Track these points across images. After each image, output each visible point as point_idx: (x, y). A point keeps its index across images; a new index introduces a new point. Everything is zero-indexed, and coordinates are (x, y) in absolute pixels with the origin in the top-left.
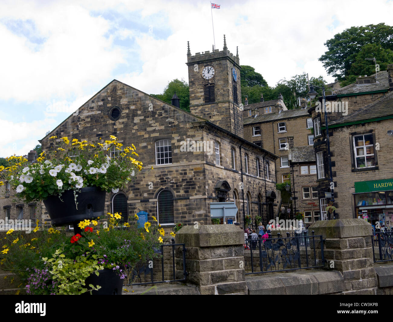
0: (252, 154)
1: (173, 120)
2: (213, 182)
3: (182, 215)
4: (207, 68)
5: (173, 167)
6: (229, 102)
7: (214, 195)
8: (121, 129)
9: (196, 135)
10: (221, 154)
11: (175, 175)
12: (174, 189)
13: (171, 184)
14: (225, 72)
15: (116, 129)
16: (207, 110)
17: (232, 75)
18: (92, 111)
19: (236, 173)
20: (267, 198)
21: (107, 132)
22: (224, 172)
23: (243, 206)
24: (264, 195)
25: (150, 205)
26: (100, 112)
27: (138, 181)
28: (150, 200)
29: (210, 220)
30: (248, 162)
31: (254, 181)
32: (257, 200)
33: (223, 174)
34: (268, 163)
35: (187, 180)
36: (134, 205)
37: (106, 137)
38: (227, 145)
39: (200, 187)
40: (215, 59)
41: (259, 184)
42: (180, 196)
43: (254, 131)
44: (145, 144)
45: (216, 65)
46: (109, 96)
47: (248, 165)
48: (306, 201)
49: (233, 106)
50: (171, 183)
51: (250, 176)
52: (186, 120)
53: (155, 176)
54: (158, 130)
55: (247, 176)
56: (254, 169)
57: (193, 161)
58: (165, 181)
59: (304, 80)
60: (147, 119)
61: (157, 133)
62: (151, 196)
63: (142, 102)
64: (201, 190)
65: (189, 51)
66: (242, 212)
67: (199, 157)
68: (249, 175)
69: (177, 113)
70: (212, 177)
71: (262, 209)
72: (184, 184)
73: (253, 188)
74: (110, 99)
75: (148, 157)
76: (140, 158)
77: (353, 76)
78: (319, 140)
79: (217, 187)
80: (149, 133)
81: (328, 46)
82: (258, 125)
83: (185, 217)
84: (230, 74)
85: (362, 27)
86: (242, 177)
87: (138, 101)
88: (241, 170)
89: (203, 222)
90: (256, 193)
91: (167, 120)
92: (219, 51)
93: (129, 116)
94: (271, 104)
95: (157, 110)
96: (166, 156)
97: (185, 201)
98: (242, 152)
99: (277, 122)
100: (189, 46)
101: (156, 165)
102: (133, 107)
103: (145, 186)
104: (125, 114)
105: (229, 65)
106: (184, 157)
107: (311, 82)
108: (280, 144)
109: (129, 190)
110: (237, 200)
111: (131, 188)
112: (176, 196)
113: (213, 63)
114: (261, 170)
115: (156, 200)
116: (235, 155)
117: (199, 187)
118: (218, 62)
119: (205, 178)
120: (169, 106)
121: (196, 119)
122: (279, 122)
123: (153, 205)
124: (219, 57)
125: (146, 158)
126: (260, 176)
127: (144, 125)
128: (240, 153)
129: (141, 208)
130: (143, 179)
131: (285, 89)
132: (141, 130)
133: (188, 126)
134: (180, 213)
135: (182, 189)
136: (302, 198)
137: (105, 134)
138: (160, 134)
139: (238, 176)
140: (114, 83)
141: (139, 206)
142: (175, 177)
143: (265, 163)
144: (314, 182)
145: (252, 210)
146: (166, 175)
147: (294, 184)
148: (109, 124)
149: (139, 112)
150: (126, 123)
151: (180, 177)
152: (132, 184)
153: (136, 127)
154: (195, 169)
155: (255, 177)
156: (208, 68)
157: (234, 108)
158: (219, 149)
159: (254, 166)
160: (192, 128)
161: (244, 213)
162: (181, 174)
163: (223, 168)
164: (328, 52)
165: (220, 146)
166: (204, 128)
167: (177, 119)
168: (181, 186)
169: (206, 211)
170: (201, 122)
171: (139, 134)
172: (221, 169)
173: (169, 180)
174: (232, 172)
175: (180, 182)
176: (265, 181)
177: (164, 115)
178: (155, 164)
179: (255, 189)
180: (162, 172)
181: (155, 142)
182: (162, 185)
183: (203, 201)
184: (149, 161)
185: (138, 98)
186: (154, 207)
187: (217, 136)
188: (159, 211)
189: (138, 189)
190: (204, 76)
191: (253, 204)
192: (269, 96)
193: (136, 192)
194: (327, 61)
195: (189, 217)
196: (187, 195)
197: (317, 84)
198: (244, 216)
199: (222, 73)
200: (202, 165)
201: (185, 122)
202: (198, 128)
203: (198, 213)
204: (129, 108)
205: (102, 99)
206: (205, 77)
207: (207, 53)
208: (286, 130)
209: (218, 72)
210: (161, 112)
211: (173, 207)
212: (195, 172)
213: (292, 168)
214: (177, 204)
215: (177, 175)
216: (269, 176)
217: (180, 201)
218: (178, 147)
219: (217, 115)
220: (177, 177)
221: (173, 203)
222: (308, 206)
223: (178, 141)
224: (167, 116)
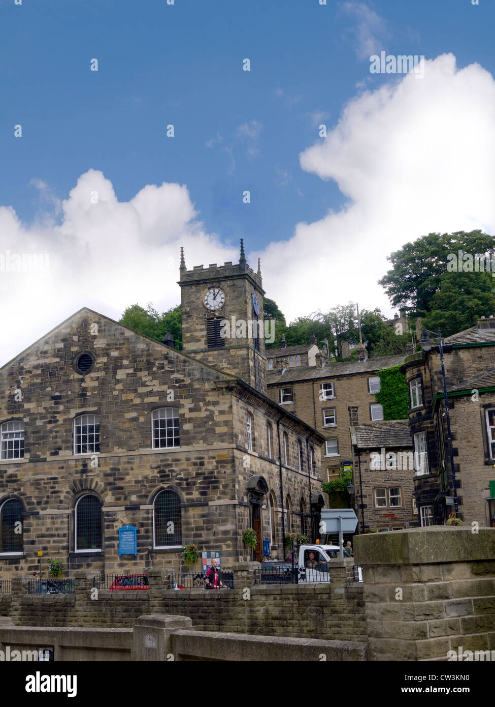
0: (292, 433)
1: (182, 376)
2: (245, 479)
3: (195, 532)
4: (212, 291)
5: (179, 453)
6: (248, 348)
7: (246, 500)
8: (94, 389)
9: (221, 402)
10: (253, 433)
11: (185, 467)
12: (183, 489)
13: (178, 481)
14: (241, 299)
15: (86, 388)
16: (210, 359)
17: (252, 304)
18: (44, 357)
19: (274, 463)
20: (312, 505)
21: (70, 393)
22: (258, 461)
23: (283, 518)
24: (308, 500)
25: (140, 515)
26: (58, 360)
27: (121, 475)
28: (142, 507)
29: (241, 541)
30: (288, 446)
31: (295, 477)
32: (299, 508)
33: (256, 464)
34: (312, 448)
35: (205, 474)
36: (114, 515)
37: (68, 401)
38: (261, 418)
39: (225, 486)
40: (227, 278)
41: (301, 483)
42: (192, 500)
43: (282, 395)
44: (133, 414)
45: (228, 287)
46: (74, 334)
47: (288, 450)
48: (380, 510)
49: (253, 354)
50: (177, 479)
51: (290, 470)
52: (205, 376)
53: (151, 468)
54: (158, 392)
55: (287, 469)
56: (295, 458)
57: (215, 443)
58: (168, 476)
59: (351, 315)
60: (139, 374)
61: (155, 396)
62: (143, 500)
63: (131, 345)
64: (228, 490)
65: (183, 262)
66: (280, 528)
67: (225, 437)
68: (289, 467)
69: (189, 365)
70: (243, 471)
71: (306, 523)
72: (199, 481)
73: (295, 489)
74: (75, 338)
75: (140, 436)
76: (125, 437)
77: (438, 311)
78: (419, 414)
79: (250, 487)
80: (142, 396)
81: (393, 262)
82: (288, 386)
83: (200, 536)
84: (249, 302)
85: (446, 234)
86: (281, 471)
87: (124, 344)
88: (280, 458)
89: (231, 544)
90: (298, 497)
91: (172, 377)
92: (233, 265)
93: (108, 368)
94: (299, 352)
95: (156, 359)
96: (170, 434)
97: (201, 508)
98: (280, 431)
99: (320, 382)
100: (182, 255)
101: (153, 449)
102: (115, 354)
103: (133, 484)
104: (102, 365)
105: (249, 287)
106: (200, 436)
107: (362, 317)
108: (325, 418)
109: (105, 489)
110: (274, 508)
111: (109, 487)
112: (185, 500)
113: (223, 283)
114: (305, 459)
115: (152, 507)
116: (272, 434)
117: (223, 486)
118: (231, 282)
119: (234, 471)
120: (176, 354)
121: (221, 375)
122: (323, 382)
123: (146, 516)
124: (232, 275)
125: (135, 436)
126: (302, 470)
127: (134, 384)
128: (278, 432)
129: (126, 521)
130: (131, 472)
131: (320, 328)
132: (129, 392)
133: (207, 386)
134: (192, 529)
135: (197, 490)
136: (374, 507)
137: (67, 396)
138: (160, 399)
139: (275, 470)
140: (83, 314)
141: (123, 518)
142: (184, 470)
143: (309, 448)
144: (393, 480)
145: (293, 526)
146: (170, 465)
147: (361, 484)
148: (74, 380)
149: (125, 362)
150: (103, 379)
151: (193, 470)
152: (111, 479)
153: (119, 386)
154: (218, 456)
155: (297, 471)
156: (214, 292)
157: (254, 358)
158: (250, 424)
159: (295, 453)
160: (213, 390)
161: (283, 530)
162: (195, 464)
163: (257, 455)
164: (393, 271)
165: (253, 419)
166: (233, 390)
167: (189, 375)
168: (195, 484)
169: (236, 525)
170: (229, 381)
171: (124, 397)
172: (254, 457)
173: (174, 474)
174: (268, 463)
175: (193, 478)
176: (310, 477)
177: (167, 368)
178: (151, 448)
179: (296, 491)
180: (162, 461)
181: (151, 411)
182: (162, 481)
183: (231, 509)
184: (140, 442)
185: (124, 339)
186: (148, 519)
187: (250, 404)
188: (156, 525)
189: (122, 488)
190: (207, 304)
191: (294, 515)
192: (293, 339)
193: (118, 494)
194: (390, 286)
195: (208, 535)
196: (204, 499)
197: (372, 320)
198: (284, 534)
199: (237, 301)
200: (230, 450)
201: (202, 380)
202: (224, 390)
203: (222, 528)
204: (108, 355)
205: (62, 338)
206: (208, 306)
207: (213, 266)
208: (335, 395)
209: (231, 298)
210: (162, 362)
211: (181, 519)
212: (218, 462)
213: (357, 457)
214: (187, 513)
215: (188, 466)
216: (314, 471)
217: (193, 509)
218: (190, 420)
219: (227, 368)
220: (187, 470)
221: (181, 512)
222: (384, 519)
223: (191, 410)
224: (173, 369)
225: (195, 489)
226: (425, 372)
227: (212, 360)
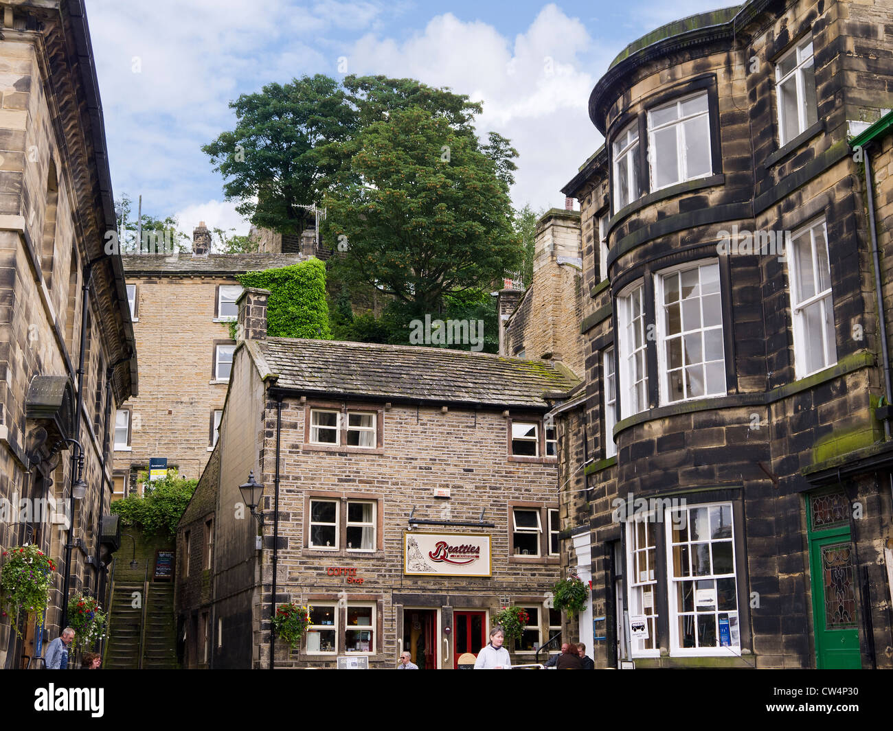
0: (96, 330)
2: (26, 367)
7: (22, 443)
10: (50, 246)
20: (102, 540)
24: (96, 523)
33: (47, 347)
38: (67, 221)
41: (93, 472)
47: (87, 369)
48: (320, 557)
56: (93, 398)
70: (25, 335)
71: (87, 584)
90: (87, 507)
114: (101, 417)
116: (73, 292)
119: (9, 316)
128: (84, 298)
136: (306, 546)
143: (109, 392)
144: (361, 481)
145: (73, 581)
147: (276, 482)
159: (93, 386)
163: (54, 316)
166: (42, 27)
172: (47, 317)
176: (103, 468)
187: (60, 140)
191: (78, 552)
200: (4, 236)
213: (274, 411)
222: (327, 581)
226: (729, 71)
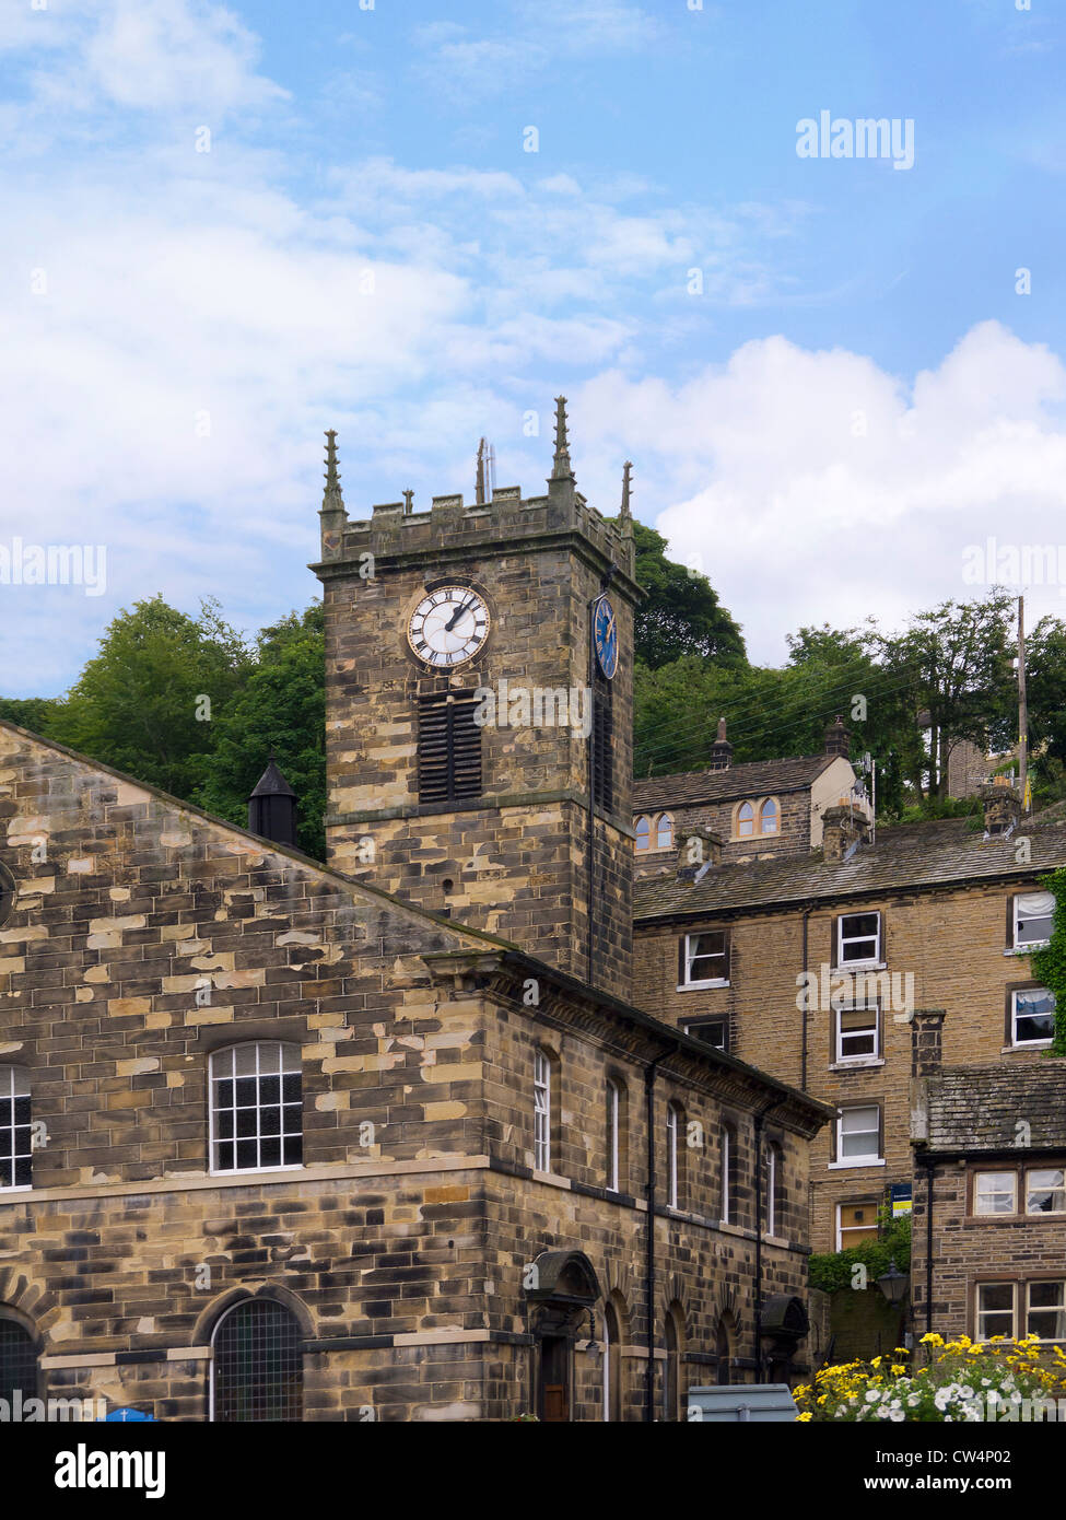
0: (701, 1102)
1: (317, 938)
2: (518, 1261)
4: (440, 596)
5: (300, 1186)
6: (567, 803)
7: (519, 1328)
9: (446, 1022)
10: (556, 1115)
11: (318, 1227)
12: (311, 1297)
13: (296, 1273)
14: (550, 628)
16: (427, 842)
17: (591, 642)
19: (626, 1207)
20: (763, 1332)
22: (571, 1204)
23: (649, 1378)
24: (748, 1315)
25: (168, 1378)
27: (102, 1256)
28: (173, 1354)
30: (682, 1145)
31: (705, 1246)
32: (711, 1344)
33: (561, 1214)
34: (777, 1145)
35: (382, 1248)
36: (81, 1380)
38: (587, 1065)
39: (451, 1288)
40: (497, 550)
41: (725, 1262)
42: (340, 1330)
43: (690, 958)
44: (148, 1064)
45: (500, 580)
50: (292, 1266)
51: (690, 1223)
52: (393, 940)
53: (207, 1232)
54: (231, 990)
55: (675, 1220)
56: (708, 1181)
57: (420, 1154)
58: (263, 1255)
60: (167, 932)
61: (223, 1004)
62: (178, 1332)
63: (137, 838)
64: (460, 1299)
65: (333, 489)
66: (638, 1410)
67: (455, 1135)
68: (685, 1214)
69: (342, 902)
70: (513, 1237)
72: (364, 1272)
73: (699, 1283)
75: (169, 1134)
76: (117, 1136)
79: (535, 1286)
80: (178, 1004)
82: (713, 927)
84: (580, 635)
86: (649, 1229)
87: (113, 833)
88: (648, 1191)
90: (710, 1309)
91: (281, 941)
92: (525, 497)
93: (59, 915)
94: (777, 785)
95: (227, 884)
96: (270, 1122)
97: (367, 1354)
98: (656, 1098)
99: (832, 914)
100: (332, 462)
101: (214, 1172)
102: (81, 866)
103: (146, 1283)
104: (35, 903)
105: (580, 580)
106: (368, 1131)
108: (840, 1036)
109: (51, 1301)
110: (622, 1347)
111: (62, 1293)
112: (316, 1331)
113: (484, 568)
114: (743, 1184)
115: (207, 1352)
116: (624, 1111)
117: (444, 1287)
118: (514, 562)
119: (481, 1240)
120: (297, 865)
121: (448, 936)
122: (840, 914)
123: (186, 1379)
124: (516, 535)
125: (153, 1134)
126: (734, 1218)
127: (148, 965)
128: (649, 1103)
129: (118, 1395)
130: (137, 1246)
132: (130, 991)
133: (400, 970)
135: (355, 1299)
138: (237, 1013)
139: (631, 1225)
141: (109, 1387)
142: (316, 1238)
143: (763, 1145)
146: (271, 1224)
147: (929, 1267)
149: (119, 894)
150: (39, 951)
151: (345, 1237)
152: (70, 1269)
153: (98, 974)
154: (430, 1194)
155: (711, 1223)
156: (451, 600)
157: (590, 838)
158: (546, 1086)
159: (707, 1166)
160: (421, 983)
161: (649, 1414)
162: (352, 1219)
163: (567, 1184)
166: (488, 983)
167: (340, 935)
168: (349, 1279)
171: (115, 1009)
172: (553, 1192)
173: (283, 1251)
174: (604, 1206)
175: (343, 1262)
176: (759, 1242)
177: (262, 913)
178: (207, 1170)
179: (705, 1290)
181: (208, 1052)
182: (241, 1273)
183: (468, 1357)
184: (170, 1151)
185: (113, 816)
186: (192, 1388)
187: (547, 1023)
188: (217, 1408)
189: (105, 1296)
190: (422, 645)
191: (691, 1366)
193: (95, 1314)
196: (380, 1325)
199: (535, 633)
200: (473, 1175)
201: (382, 952)
202: (458, 984)
203: (435, 1417)
204: (57, 870)
206: (426, 654)
207: (447, 505)
208: (882, 958)
209: (511, 622)
210: (248, 894)
211: (301, 1387)
212: (426, 1212)
213: (924, 1181)
214: (322, 1370)
215: (328, 1226)
216: (778, 1219)
217: (341, 1358)
218: (339, 1081)
219: (487, 872)
220: (327, 1237)
221: (300, 1366)
223: (342, 1049)
224: (284, 917)
225: (349, 1295)
227: (435, 846)
